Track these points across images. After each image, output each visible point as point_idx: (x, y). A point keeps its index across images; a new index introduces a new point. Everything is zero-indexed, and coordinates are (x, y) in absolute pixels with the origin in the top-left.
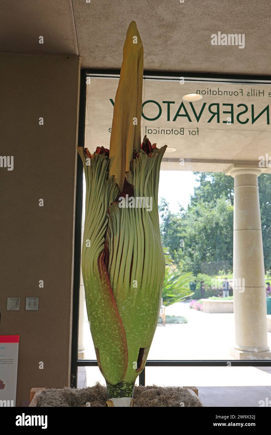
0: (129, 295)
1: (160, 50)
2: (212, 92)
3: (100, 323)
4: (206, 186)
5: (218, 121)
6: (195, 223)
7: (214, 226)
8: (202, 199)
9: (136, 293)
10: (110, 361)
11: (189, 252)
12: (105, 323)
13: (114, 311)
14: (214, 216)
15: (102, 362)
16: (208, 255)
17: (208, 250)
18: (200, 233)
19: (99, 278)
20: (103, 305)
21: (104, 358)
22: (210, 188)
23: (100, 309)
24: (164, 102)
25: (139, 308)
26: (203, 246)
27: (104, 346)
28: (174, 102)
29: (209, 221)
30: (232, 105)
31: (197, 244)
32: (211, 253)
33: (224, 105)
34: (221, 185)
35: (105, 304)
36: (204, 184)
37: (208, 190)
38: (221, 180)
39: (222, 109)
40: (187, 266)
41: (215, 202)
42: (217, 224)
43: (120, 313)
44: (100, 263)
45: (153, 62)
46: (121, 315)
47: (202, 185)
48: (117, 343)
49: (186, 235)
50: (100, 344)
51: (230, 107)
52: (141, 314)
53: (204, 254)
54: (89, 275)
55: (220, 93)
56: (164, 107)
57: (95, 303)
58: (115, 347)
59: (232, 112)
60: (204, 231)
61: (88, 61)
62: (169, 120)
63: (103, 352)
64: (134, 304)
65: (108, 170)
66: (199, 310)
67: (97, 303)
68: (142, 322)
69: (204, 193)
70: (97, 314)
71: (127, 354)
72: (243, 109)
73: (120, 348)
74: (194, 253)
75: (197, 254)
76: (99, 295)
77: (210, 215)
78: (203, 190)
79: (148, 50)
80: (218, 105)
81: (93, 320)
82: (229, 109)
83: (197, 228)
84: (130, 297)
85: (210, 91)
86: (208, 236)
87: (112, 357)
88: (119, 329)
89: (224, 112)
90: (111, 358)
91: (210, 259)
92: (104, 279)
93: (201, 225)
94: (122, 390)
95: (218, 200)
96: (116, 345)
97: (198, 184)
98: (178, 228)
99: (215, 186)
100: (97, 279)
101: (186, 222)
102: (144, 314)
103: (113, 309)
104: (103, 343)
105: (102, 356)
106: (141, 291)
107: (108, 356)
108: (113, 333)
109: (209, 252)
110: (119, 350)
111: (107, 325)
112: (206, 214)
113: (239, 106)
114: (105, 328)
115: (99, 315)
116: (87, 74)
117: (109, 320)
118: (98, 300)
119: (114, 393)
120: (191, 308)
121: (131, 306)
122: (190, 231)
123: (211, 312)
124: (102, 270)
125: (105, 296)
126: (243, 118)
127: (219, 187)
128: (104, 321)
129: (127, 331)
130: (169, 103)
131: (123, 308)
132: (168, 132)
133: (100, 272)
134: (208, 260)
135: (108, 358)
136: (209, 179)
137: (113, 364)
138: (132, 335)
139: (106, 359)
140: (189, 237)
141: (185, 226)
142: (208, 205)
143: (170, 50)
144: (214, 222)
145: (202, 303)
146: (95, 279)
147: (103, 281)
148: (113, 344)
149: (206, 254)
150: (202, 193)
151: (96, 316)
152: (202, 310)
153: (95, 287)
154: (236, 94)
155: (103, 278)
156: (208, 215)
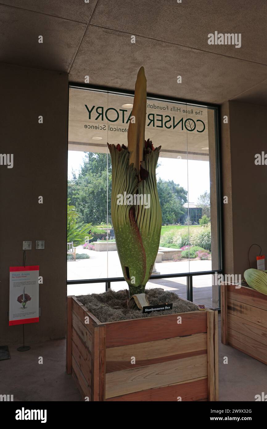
0: (148, 235)
1: (125, 77)
2: (150, 106)
3: (130, 252)
4: (94, 162)
5: (154, 126)
6: (86, 188)
7: (100, 191)
8: (91, 171)
9: (152, 234)
10: (136, 273)
11: (81, 209)
12: (134, 252)
13: (140, 245)
14: (100, 183)
15: (131, 274)
16: (94, 211)
17: (95, 207)
18: (89, 195)
19: (130, 225)
20: (133, 241)
21: (132, 272)
22: (96, 163)
23: (131, 244)
24: (120, 110)
25: (153, 242)
26: (91, 204)
27: (133, 265)
28: (126, 111)
29: (96, 187)
30: (162, 116)
31: (87, 203)
32: (97, 210)
33: (157, 115)
34: (104, 161)
35: (134, 241)
36: (91, 160)
37: (95, 164)
38: (104, 157)
39: (156, 118)
40: (79, 219)
41: (101, 173)
42: (102, 189)
43: (143, 245)
44: (131, 216)
45: (117, 83)
46: (144, 247)
47: (90, 161)
48: (141, 263)
49: (79, 196)
50: (130, 264)
51: (161, 117)
52: (154, 246)
53: (92, 211)
54: (123, 224)
55: (155, 107)
56: (121, 113)
57: (127, 240)
58: (139, 265)
59: (162, 121)
60: (92, 194)
61: (74, 77)
62: (123, 122)
63: (132, 269)
64: (151, 240)
65: (128, 160)
66: (92, 249)
67: (128, 241)
68: (154, 250)
69: (92, 167)
70: (129, 246)
71: (146, 269)
72: (168, 119)
73: (142, 266)
74: (84, 210)
75: (86, 210)
76: (130, 235)
77: (97, 183)
78: (91, 164)
79: (117, 75)
80: (153, 115)
81: (126, 251)
82: (160, 118)
83: (87, 192)
84: (149, 236)
85: (149, 105)
86: (94, 197)
87: (138, 271)
88: (143, 254)
89: (157, 120)
90: (136, 272)
91: (96, 214)
92: (134, 226)
93: (91, 189)
94: (140, 290)
95: (103, 172)
96: (140, 264)
97: (87, 160)
98: (73, 192)
99: (100, 162)
100: (129, 226)
101: (78, 187)
102: (155, 245)
103: (139, 244)
104: (132, 264)
105: (131, 271)
106: (154, 233)
107: (135, 270)
108: (139, 258)
109: (95, 209)
110: (142, 267)
111: (135, 253)
112: (95, 182)
113: (166, 117)
114: (134, 254)
115: (130, 247)
116: (70, 86)
117: (137, 250)
118: (130, 239)
119: (135, 291)
120: (85, 248)
121: (149, 241)
122: (82, 194)
123: (100, 251)
124: (133, 220)
125: (134, 236)
126: (168, 125)
127: (103, 163)
128: (133, 250)
129: (146, 256)
130: (123, 111)
131: (145, 242)
132: (123, 130)
133: (131, 222)
134: (94, 214)
135: (135, 272)
136: (95, 156)
137: (137, 275)
138: (148, 258)
139: (133, 272)
140: (81, 198)
141: (78, 190)
142: (96, 175)
143: (132, 77)
144: (100, 188)
145: (94, 244)
146: (127, 226)
147: (133, 227)
148: (138, 264)
149: (93, 210)
150: (91, 167)
151: (128, 248)
152: (94, 250)
153: (128, 231)
154: (164, 108)
155: (132, 225)
156: (96, 183)
